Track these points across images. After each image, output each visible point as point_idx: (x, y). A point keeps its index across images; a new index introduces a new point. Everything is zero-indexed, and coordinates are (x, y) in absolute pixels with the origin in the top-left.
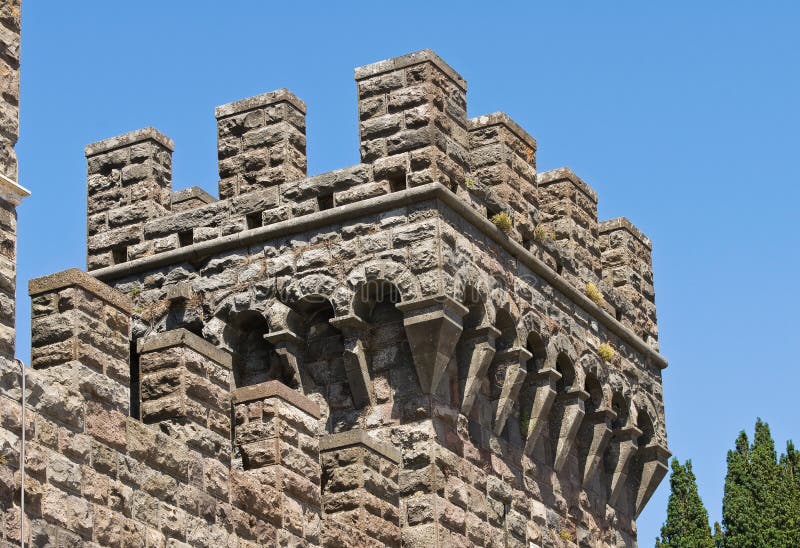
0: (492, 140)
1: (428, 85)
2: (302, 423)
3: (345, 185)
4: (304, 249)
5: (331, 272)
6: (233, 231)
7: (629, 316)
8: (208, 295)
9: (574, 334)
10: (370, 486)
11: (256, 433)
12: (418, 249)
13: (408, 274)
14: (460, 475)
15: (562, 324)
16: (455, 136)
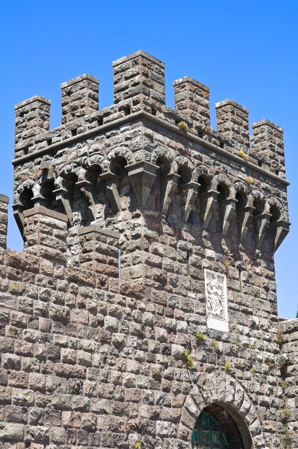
0: (184, 89)
1: (140, 66)
2: (55, 224)
3: (107, 114)
4: (92, 144)
5: (101, 154)
6: (66, 138)
7: (266, 163)
8: (56, 167)
9: (230, 174)
10: (99, 250)
11: (31, 230)
12: (134, 141)
13: (130, 152)
14: (160, 241)
15: (222, 169)
16: (156, 88)
